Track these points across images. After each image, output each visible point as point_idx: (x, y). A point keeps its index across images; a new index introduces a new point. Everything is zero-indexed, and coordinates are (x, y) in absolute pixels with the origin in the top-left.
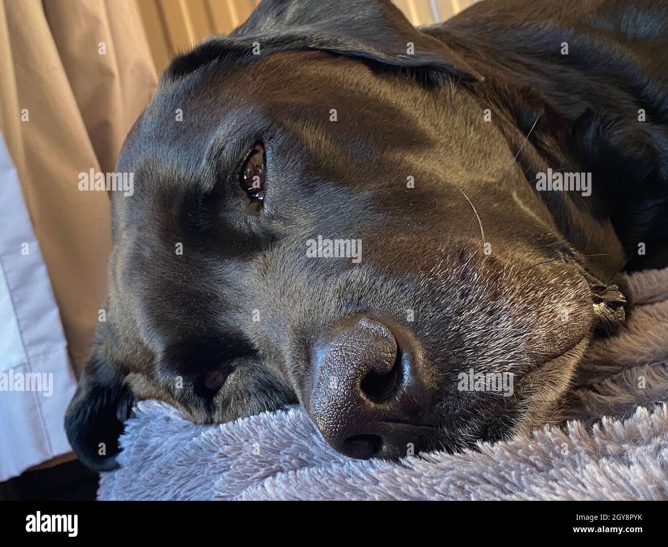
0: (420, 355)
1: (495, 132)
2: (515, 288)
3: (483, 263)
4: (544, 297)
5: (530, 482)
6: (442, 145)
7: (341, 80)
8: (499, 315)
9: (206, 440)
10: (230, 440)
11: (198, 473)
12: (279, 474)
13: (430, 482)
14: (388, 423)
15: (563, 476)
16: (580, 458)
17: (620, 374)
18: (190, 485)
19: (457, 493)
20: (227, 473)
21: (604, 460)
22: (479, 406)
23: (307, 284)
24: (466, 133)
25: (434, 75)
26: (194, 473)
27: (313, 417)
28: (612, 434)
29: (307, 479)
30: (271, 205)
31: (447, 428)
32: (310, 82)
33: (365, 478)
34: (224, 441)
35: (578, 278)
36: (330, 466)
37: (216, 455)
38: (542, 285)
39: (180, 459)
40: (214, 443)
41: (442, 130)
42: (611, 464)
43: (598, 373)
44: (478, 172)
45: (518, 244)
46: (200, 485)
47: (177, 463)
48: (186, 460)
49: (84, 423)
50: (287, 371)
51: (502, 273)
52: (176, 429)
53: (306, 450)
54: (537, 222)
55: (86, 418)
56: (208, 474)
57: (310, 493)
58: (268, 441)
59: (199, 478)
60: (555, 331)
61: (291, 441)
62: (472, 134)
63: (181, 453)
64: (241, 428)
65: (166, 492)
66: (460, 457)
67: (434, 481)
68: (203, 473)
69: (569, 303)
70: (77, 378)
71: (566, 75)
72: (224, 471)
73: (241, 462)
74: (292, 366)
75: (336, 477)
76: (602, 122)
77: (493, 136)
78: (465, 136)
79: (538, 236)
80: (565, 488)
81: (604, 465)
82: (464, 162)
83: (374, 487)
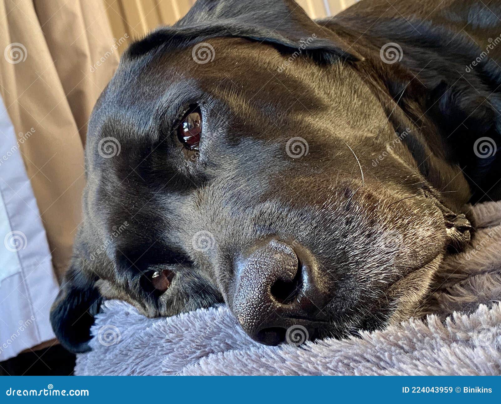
0: (315, 268)
1: (373, 99)
2: (387, 217)
3: (362, 198)
4: (409, 224)
5: (399, 361)
6: (333, 108)
7: (257, 60)
8: (375, 237)
9: (156, 330)
10: (174, 329)
11: (150, 354)
12: (211, 355)
13: (324, 361)
14: (291, 319)
15: (423, 355)
16: (436, 343)
17: (466, 280)
18: (144, 363)
19: (344, 369)
20: (172, 354)
21: (454, 344)
22: (360, 306)
23: (231, 214)
24: (351, 100)
25: (327, 56)
26: (147, 354)
27: (235, 314)
28: (461, 324)
29: (232, 358)
30: (205, 154)
31: (336, 322)
32: (233, 62)
33: (275, 357)
34: (170, 330)
35: (434, 209)
36: (249, 349)
37: (163, 341)
38: (407, 214)
39: (137, 343)
40: (162, 332)
41: (333, 97)
42: (460, 347)
43: (450, 280)
44: (360, 129)
45: (390, 183)
46: (151, 363)
47: (134, 347)
48: (141, 344)
49: (65, 317)
50: (216, 279)
51: (377, 206)
52: (133, 322)
53: (231, 337)
54: (404, 167)
55: (66, 313)
56: (157, 355)
57: (234, 369)
58: (202, 330)
59: (151, 358)
60: (417, 249)
61: (219, 330)
62: (355, 100)
63: (137, 339)
64: (182, 321)
65: (126, 369)
66: (346, 342)
67: (327, 360)
68: (154, 354)
69: (427, 228)
70: (60, 283)
71: (426, 55)
72: (170, 353)
73: (182, 346)
74: (220, 275)
75: (254, 357)
76: (453, 91)
77: (371, 102)
78: (351, 102)
79: (405, 177)
80: (425, 365)
81: (455, 348)
82: (349, 122)
83: (281, 364)
